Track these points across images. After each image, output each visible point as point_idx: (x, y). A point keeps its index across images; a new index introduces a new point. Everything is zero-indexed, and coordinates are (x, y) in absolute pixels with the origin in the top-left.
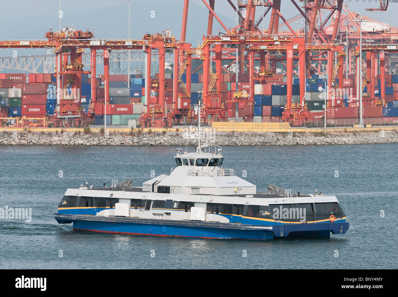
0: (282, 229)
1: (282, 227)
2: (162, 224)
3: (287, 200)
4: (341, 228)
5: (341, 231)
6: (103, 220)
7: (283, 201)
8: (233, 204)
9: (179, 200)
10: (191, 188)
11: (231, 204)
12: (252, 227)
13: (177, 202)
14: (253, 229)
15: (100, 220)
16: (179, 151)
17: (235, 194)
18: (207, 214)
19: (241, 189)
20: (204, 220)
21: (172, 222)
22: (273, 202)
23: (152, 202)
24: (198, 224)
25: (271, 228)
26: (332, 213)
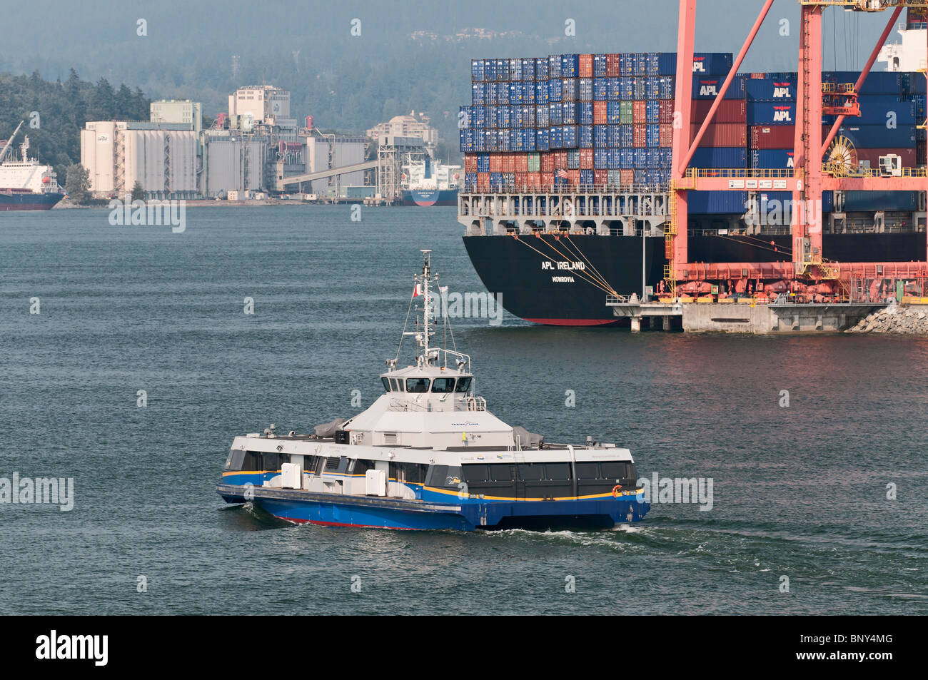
0: (483, 510)
1: (483, 508)
2: (330, 502)
3: (510, 456)
4: (629, 510)
5: (630, 516)
6: (265, 495)
7: (498, 457)
8: (418, 464)
9: (356, 457)
10: (383, 433)
11: (415, 464)
12: (432, 507)
13: (354, 460)
14: (434, 510)
15: (261, 496)
16: (392, 365)
17: (463, 445)
18: (390, 483)
19: (480, 437)
20: (384, 495)
21: (341, 499)
22: (472, 459)
23: (325, 461)
24: (371, 502)
25: (459, 509)
26: (618, 481)
